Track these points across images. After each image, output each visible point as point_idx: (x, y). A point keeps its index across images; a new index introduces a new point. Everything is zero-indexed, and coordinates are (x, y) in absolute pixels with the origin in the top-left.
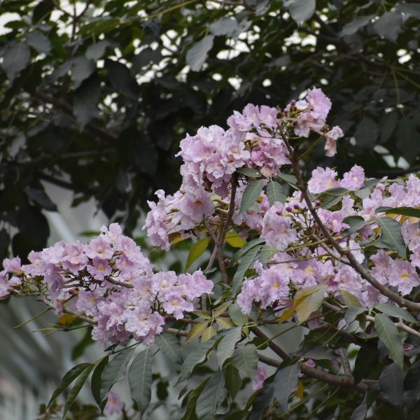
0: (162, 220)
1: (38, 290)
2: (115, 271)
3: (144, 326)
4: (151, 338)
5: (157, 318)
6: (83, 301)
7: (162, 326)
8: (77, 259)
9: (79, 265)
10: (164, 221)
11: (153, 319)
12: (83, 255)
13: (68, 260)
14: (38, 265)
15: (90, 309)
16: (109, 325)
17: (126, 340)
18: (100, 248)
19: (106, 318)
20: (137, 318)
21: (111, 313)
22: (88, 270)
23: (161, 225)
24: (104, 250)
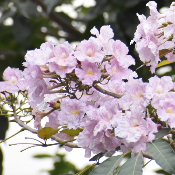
0: (153, 33)
1: (12, 110)
2: (104, 77)
3: (136, 132)
4: (142, 146)
5: (149, 125)
6: (66, 114)
7: (154, 134)
8: (65, 61)
9: (66, 67)
10: (156, 35)
11: (145, 125)
12: (71, 58)
13: (56, 61)
14: (13, 83)
15: (72, 123)
16: (96, 131)
17: (112, 152)
18: (90, 51)
19: (94, 123)
20: (127, 124)
21: (99, 117)
22: (76, 73)
23: (152, 38)
24: (94, 53)
